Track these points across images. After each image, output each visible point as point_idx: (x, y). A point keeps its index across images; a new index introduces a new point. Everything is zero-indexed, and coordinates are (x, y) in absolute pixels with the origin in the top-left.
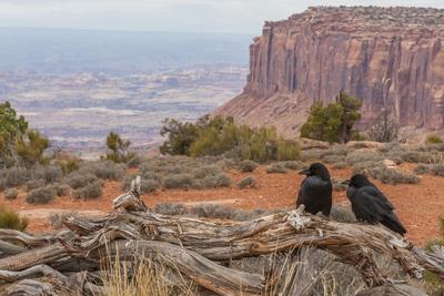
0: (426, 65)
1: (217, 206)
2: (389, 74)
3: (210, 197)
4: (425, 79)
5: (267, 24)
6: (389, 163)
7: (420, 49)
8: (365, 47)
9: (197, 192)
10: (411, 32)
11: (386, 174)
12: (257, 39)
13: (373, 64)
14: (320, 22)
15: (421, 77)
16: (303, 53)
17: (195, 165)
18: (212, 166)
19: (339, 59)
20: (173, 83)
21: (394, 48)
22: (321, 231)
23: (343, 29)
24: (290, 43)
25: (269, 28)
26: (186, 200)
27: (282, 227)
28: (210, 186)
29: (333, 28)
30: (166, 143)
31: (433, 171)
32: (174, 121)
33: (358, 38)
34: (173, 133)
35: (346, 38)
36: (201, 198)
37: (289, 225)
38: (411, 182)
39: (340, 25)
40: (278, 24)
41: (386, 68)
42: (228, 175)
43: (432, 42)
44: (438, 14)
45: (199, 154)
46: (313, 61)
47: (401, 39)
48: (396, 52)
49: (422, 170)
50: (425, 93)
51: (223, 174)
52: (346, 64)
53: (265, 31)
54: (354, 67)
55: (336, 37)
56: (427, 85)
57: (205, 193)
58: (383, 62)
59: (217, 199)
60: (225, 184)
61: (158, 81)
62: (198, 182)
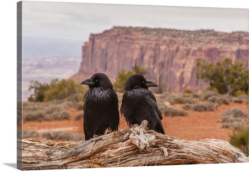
0: (172, 59)
1: (60, 132)
2: (154, 63)
3: (56, 126)
4: (172, 66)
5: (92, 35)
6: (167, 104)
7: (169, 51)
8: (142, 48)
9: (47, 123)
10: (165, 41)
11: (167, 110)
12: (86, 43)
13: (146, 58)
14: (119, 35)
15: (170, 64)
16: (110, 51)
17: (47, 105)
18: (58, 106)
19: (129, 54)
20: (40, 66)
21: (156, 50)
22: (165, 150)
23: (131, 39)
24: (103, 46)
25: (92, 37)
26: (39, 128)
27: (123, 146)
28: (56, 119)
29: (126, 38)
30: (32, 96)
31: (194, 108)
32: (37, 82)
33: (139, 44)
34: (36, 89)
35: (132, 43)
36: (50, 127)
37: (131, 144)
38: (182, 115)
39: (129, 37)
40: (97, 35)
41: (152, 60)
42: (68, 112)
43: (175, 47)
44: (178, 33)
45: (50, 99)
46: (115, 56)
47: (160, 45)
48: (157, 52)
49: (188, 108)
50: (172, 73)
51: (65, 111)
52: (132, 58)
53: (90, 39)
54: (136, 59)
55: (127, 42)
56: (173, 69)
57: (53, 123)
58: (151, 57)
59: (61, 127)
60: (66, 118)
61: (31, 65)
62: (48, 116)
